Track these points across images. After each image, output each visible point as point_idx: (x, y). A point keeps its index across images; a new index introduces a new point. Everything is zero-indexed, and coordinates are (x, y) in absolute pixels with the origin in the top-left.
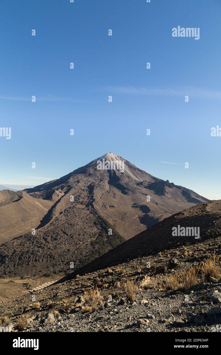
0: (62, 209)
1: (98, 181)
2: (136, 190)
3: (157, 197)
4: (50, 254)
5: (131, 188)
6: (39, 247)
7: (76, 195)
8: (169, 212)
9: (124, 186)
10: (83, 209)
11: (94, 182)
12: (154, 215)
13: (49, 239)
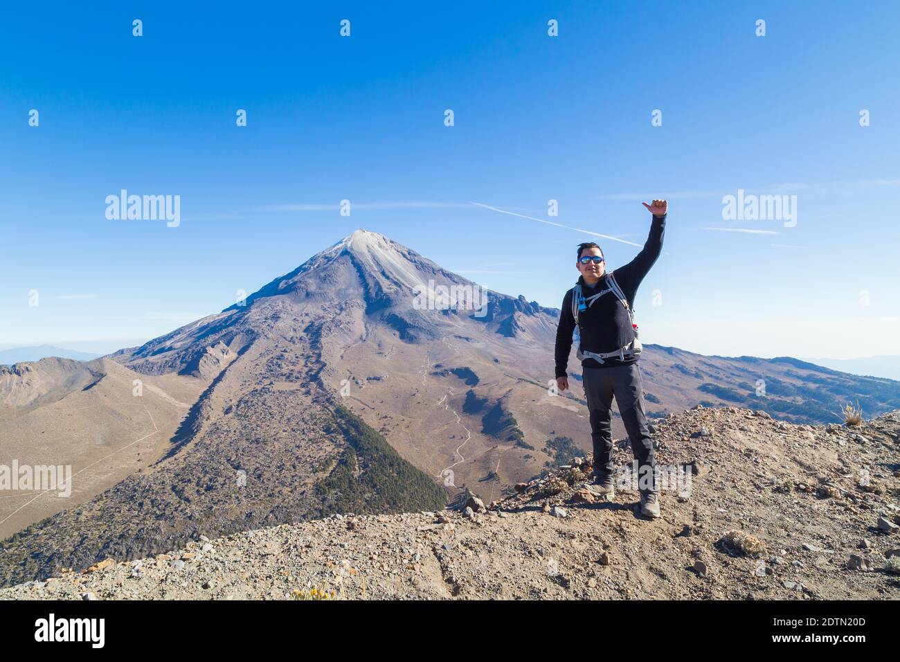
0: (231, 400)
1: (332, 311)
2: (439, 328)
3: (495, 343)
4: (194, 532)
5: (424, 325)
6: (158, 517)
7: (271, 356)
8: (527, 381)
9: (407, 319)
10: (293, 392)
11: (321, 316)
12: (489, 390)
13: (190, 490)
